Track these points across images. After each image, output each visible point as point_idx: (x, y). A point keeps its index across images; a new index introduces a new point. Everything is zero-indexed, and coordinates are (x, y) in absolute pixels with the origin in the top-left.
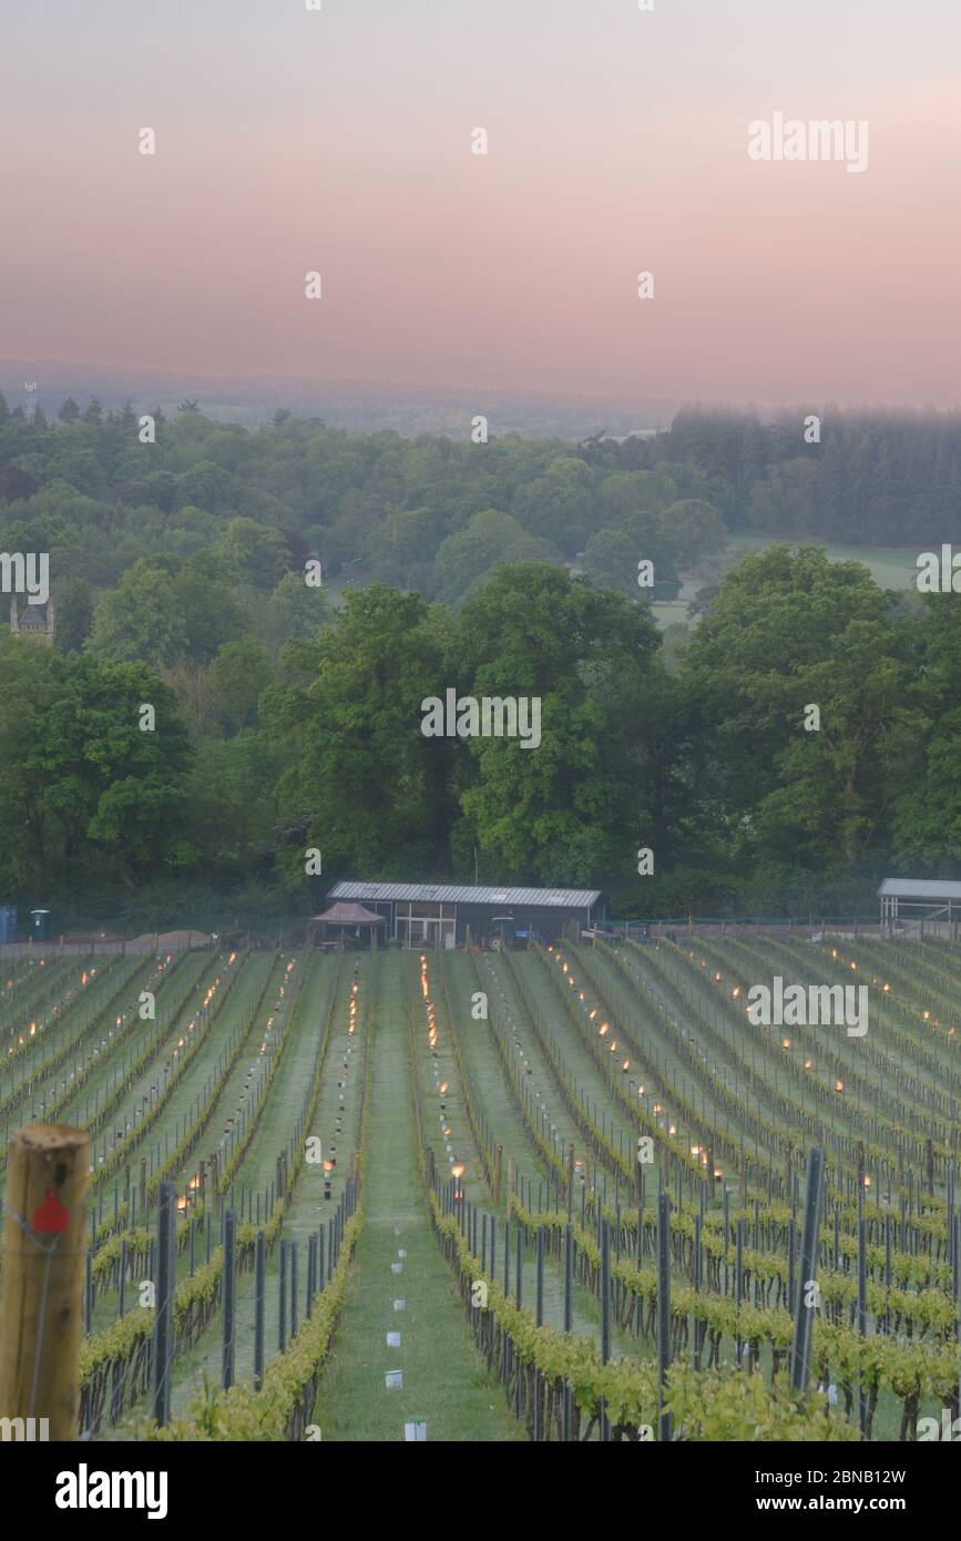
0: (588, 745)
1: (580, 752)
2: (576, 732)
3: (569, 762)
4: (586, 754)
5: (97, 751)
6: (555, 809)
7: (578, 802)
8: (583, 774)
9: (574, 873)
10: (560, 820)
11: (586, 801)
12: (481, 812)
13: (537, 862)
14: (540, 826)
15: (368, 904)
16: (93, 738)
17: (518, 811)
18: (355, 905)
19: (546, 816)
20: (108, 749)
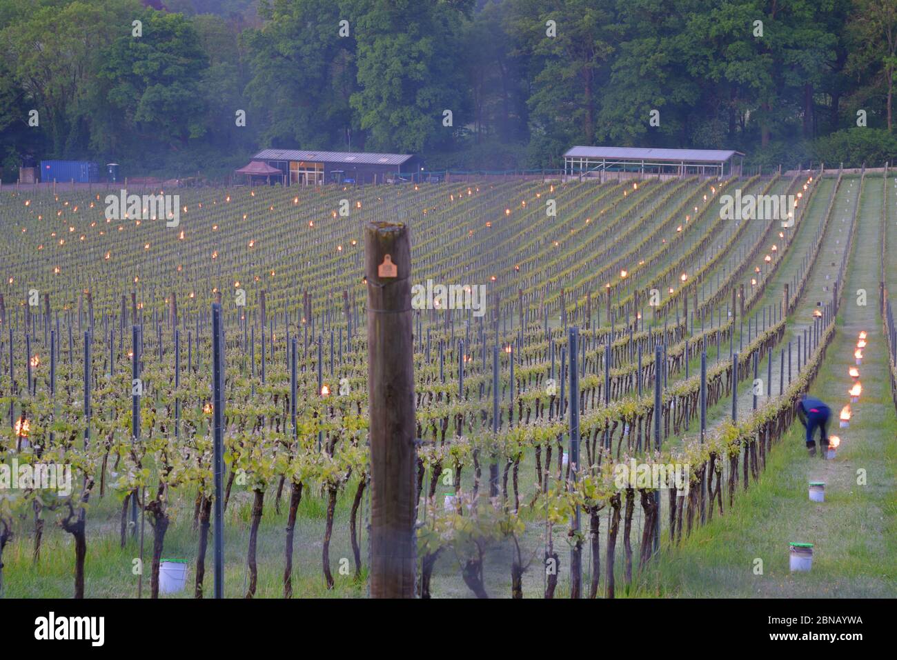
0: (421, 66)
1: (416, 70)
2: (415, 58)
3: (410, 77)
4: (419, 71)
5: (140, 68)
6: (406, 105)
7: (418, 102)
8: (421, 84)
9: (414, 144)
10: (407, 112)
11: (423, 101)
12: (360, 107)
13: (394, 138)
14: (394, 116)
15: (272, 163)
16: (139, 60)
17: (381, 106)
18: (262, 163)
19: (399, 110)
20: (147, 67)
